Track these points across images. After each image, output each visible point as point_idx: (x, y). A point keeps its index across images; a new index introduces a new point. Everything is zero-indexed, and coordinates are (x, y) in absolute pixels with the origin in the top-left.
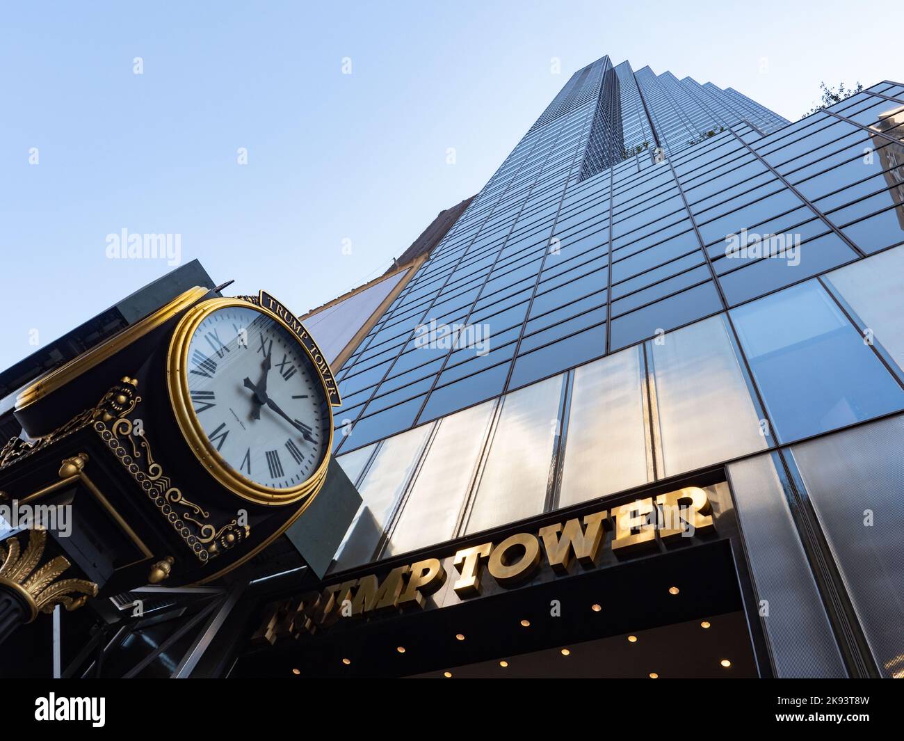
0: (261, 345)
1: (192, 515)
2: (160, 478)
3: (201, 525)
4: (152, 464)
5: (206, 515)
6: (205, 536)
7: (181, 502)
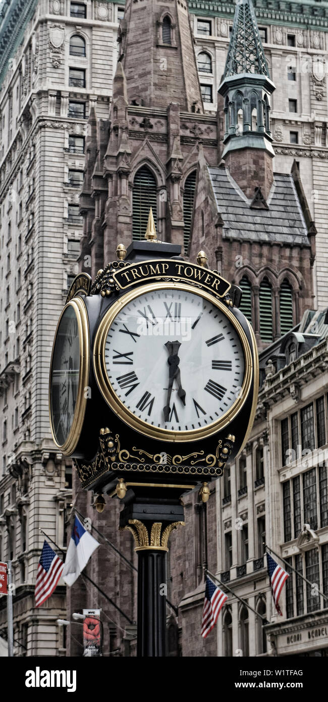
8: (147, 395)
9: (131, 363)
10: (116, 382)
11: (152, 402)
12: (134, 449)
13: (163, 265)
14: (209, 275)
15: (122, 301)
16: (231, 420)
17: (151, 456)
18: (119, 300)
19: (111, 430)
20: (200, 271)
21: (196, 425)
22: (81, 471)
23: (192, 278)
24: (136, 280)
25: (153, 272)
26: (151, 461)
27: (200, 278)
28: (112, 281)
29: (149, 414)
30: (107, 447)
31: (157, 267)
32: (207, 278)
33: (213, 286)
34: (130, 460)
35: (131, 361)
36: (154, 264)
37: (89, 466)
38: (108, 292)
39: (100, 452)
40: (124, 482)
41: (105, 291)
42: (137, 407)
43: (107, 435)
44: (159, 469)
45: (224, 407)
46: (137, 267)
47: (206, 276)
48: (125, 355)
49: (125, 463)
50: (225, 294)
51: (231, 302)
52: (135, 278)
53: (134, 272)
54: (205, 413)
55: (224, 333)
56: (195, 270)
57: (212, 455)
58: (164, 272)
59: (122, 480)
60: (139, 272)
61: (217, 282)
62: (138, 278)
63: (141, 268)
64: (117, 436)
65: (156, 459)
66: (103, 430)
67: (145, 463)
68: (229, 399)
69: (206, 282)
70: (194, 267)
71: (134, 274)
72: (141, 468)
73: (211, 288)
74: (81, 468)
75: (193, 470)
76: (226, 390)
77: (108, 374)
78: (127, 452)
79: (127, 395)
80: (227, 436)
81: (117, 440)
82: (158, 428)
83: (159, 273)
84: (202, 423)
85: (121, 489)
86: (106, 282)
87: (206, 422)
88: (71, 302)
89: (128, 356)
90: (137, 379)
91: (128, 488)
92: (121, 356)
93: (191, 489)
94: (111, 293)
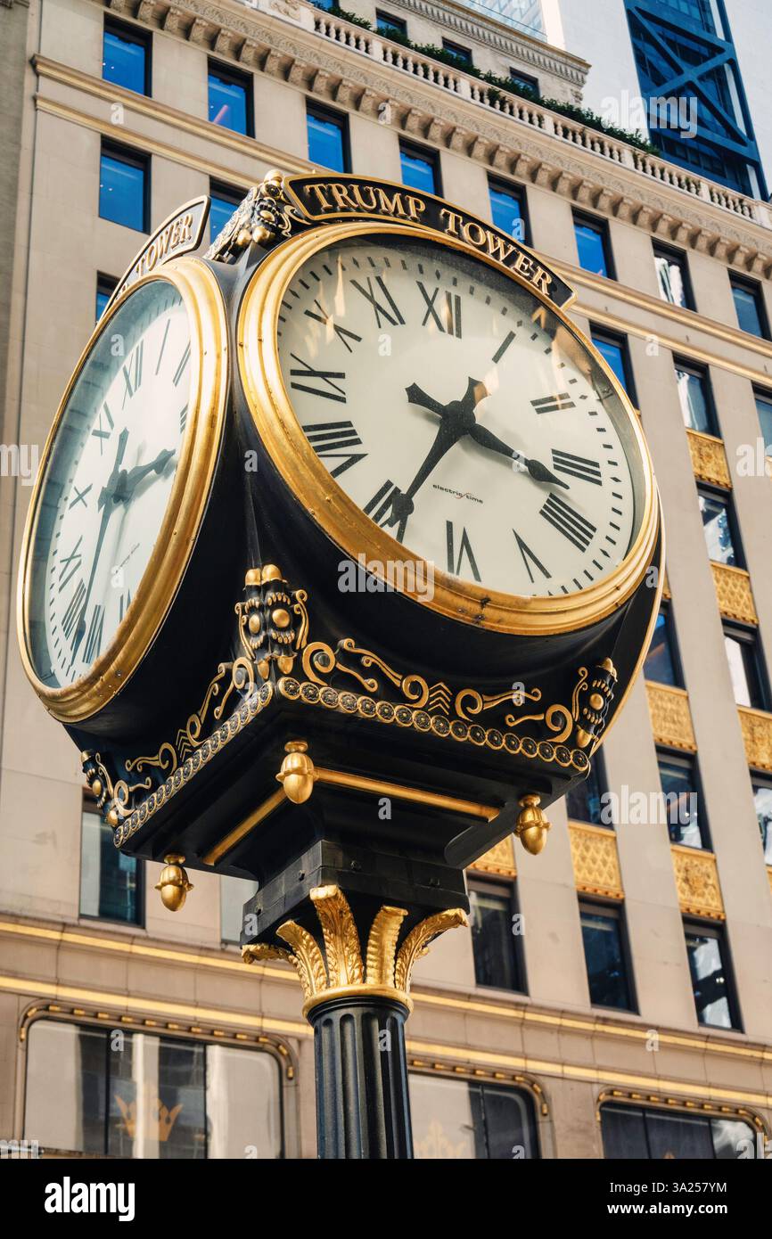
1: (518, 712)
2: (431, 693)
3: (541, 717)
5: (535, 695)
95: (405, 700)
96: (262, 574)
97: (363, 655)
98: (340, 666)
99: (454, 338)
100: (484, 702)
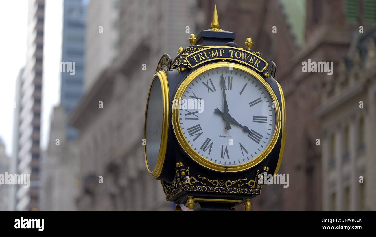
0: (207, 88)
2: (219, 183)
4: (212, 182)
5: (246, 179)
6: (252, 185)
7: (233, 184)
8: (208, 140)
9: (198, 119)
10: (187, 132)
11: (211, 145)
12: (199, 176)
13: (221, 50)
14: (252, 57)
15: (192, 77)
16: (265, 157)
17: (210, 181)
18: (190, 75)
19: (183, 164)
20: (246, 54)
21: (241, 161)
22: (165, 188)
23: (241, 59)
24: (202, 61)
25: (214, 56)
26: (211, 185)
27: (246, 59)
28: (185, 61)
29: (209, 153)
30: (181, 175)
31: (217, 52)
32: (251, 59)
33: (255, 64)
34: (196, 184)
35: (197, 117)
36: (214, 50)
37: (170, 186)
38: (183, 69)
39: (177, 178)
40: (193, 198)
41: (181, 68)
42: (201, 148)
43: (181, 167)
44: (216, 189)
45: (261, 148)
46: (202, 52)
47: (250, 57)
48: (193, 113)
49: (193, 186)
50: (264, 69)
51: (268, 75)
52: (201, 60)
53: (201, 55)
54: (247, 153)
55: (262, 96)
56: (243, 53)
57: (252, 181)
58: (221, 55)
59: (191, 197)
60: (204, 56)
61: (258, 62)
62: (203, 60)
63: (205, 53)
64: (188, 168)
65: (214, 183)
66: (178, 164)
67: (206, 186)
68: (265, 143)
69: (250, 61)
70: (242, 51)
71: (200, 57)
72: (204, 189)
73: (254, 66)
74: (165, 186)
75: (239, 191)
76: (262, 136)
77: (181, 126)
78: (195, 179)
79: (194, 140)
80: (263, 168)
81: (187, 170)
82: (215, 163)
83: (218, 56)
84: (246, 159)
85: (190, 203)
86: (182, 62)
87: (248, 158)
88: (158, 74)
89: (195, 114)
90: (201, 129)
91: (195, 202)
92: (190, 114)
93: (239, 203)
94: (185, 70)
95: (213, 186)
96: (179, 164)
97: (203, 178)
98: (197, 181)
99: (229, 90)
100: (232, 183)
